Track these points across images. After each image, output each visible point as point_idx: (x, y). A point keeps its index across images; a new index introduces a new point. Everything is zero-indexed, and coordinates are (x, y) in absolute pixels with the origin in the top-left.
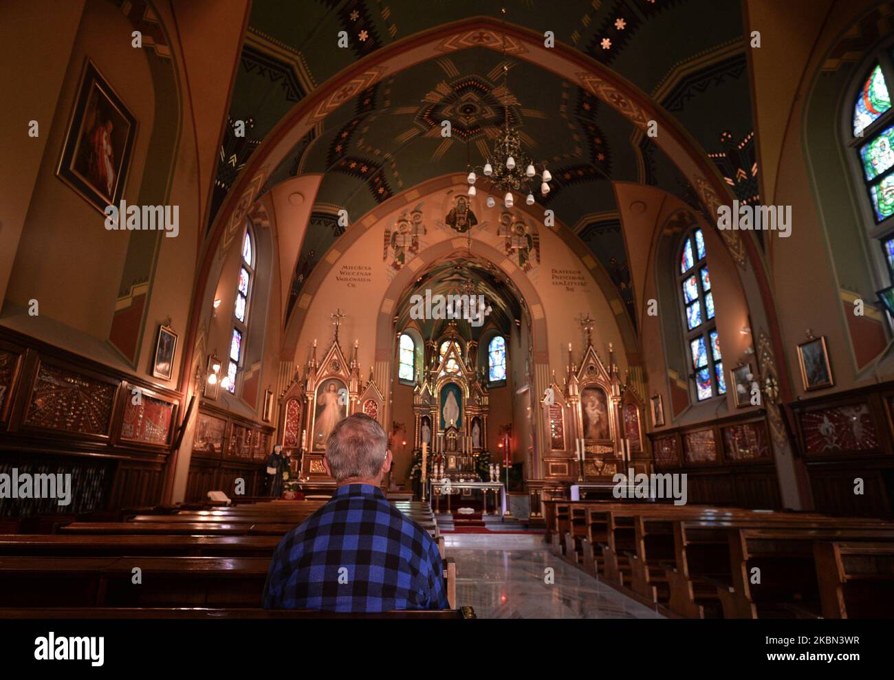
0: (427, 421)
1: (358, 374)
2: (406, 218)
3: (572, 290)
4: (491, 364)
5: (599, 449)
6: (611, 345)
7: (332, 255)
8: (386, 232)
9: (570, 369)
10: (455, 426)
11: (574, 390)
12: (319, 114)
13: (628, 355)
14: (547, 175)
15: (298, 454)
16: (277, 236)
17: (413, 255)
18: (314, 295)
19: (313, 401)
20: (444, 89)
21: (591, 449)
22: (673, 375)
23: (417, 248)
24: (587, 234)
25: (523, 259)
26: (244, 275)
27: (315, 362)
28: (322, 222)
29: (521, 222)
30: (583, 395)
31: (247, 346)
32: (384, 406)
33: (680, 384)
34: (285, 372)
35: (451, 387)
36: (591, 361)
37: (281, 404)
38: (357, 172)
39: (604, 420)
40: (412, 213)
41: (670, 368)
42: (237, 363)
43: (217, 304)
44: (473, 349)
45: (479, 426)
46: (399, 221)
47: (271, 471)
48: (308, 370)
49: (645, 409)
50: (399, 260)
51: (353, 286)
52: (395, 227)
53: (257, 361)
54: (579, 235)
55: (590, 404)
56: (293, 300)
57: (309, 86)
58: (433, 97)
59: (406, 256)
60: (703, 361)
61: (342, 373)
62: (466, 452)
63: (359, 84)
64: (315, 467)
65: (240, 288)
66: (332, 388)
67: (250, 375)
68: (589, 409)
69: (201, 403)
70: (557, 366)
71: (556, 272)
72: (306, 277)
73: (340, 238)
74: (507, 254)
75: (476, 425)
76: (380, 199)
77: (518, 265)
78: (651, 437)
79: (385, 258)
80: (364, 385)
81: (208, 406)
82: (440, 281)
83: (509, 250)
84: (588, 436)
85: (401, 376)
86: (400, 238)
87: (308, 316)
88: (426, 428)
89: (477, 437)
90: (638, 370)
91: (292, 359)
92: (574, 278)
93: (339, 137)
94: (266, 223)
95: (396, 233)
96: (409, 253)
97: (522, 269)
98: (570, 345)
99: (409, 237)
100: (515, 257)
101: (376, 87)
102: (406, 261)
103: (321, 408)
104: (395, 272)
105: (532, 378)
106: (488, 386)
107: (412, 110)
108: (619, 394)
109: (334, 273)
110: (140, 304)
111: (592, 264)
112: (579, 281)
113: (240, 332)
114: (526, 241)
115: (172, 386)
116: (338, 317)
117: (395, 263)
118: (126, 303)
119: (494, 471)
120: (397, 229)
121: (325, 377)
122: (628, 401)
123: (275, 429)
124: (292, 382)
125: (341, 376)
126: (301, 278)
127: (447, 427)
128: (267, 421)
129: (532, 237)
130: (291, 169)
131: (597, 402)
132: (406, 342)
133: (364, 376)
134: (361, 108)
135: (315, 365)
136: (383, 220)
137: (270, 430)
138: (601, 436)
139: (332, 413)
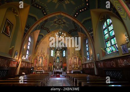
4: (63, 54)
5: (75, 66)
7: (42, 40)
8: (49, 37)
10: (58, 62)
11: (73, 58)
12: (39, 23)
13: (80, 54)
14: (65, 34)
15: (36, 67)
16: (34, 38)
18: (39, 45)
19: (38, 60)
20: (56, 19)
22: (85, 57)
26: (29, 43)
28: (40, 36)
31: (29, 52)
32: (48, 60)
33: (86, 58)
34: (35, 56)
35: (58, 57)
36: (75, 55)
37: (34, 60)
38: (45, 29)
39: (76, 62)
40: (53, 35)
43: (24, 48)
44: (61, 52)
47: (32, 69)
48: (38, 55)
49: (82, 61)
51: (44, 44)
56: (36, 46)
57: (38, 19)
58: (55, 20)
60: (88, 55)
61: (42, 56)
63: (44, 19)
64: (38, 68)
65: (29, 45)
66: (41, 58)
67: (29, 56)
68: (74, 61)
69: (21, 61)
70: (71, 55)
73: (43, 38)
76: (48, 33)
78: (82, 64)
81: (23, 61)
84: (74, 64)
85: (51, 56)
87: (38, 49)
88: (54, 63)
89: (61, 64)
90: (81, 56)
91: (36, 54)
93: (42, 25)
94: (32, 36)
98: (72, 52)
101: (47, 19)
103: (39, 61)
105: (68, 57)
106: (63, 57)
107: (52, 22)
109: (42, 42)
110: (13, 49)
115: (17, 59)
116: (42, 48)
118: (11, 49)
119: (62, 69)
121: (40, 56)
122: (79, 60)
126: (37, 43)
128: (32, 62)
130: (36, 29)
131: (76, 60)
132: (52, 51)
133: (45, 56)
134: (45, 22)
136: (49, 35)
137: (32, 64)
138: (76, 64)
139: (41, 61)
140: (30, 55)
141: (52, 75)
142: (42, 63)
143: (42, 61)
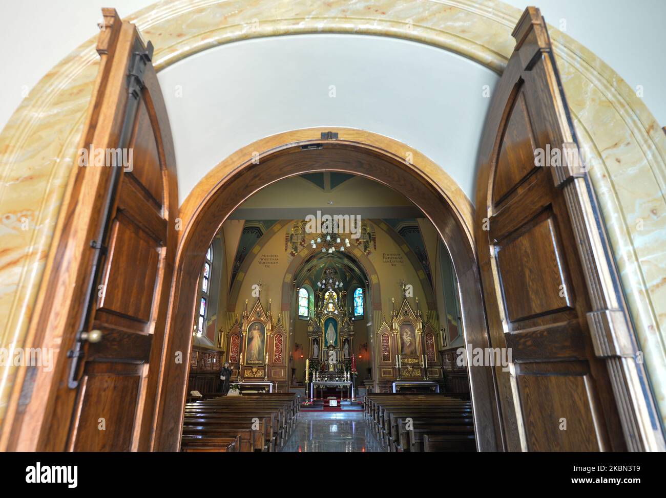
0: (316, 341)
1: (271, 319)
2: (298, 225)
3: (395, 265)
4: (355, 305)
5: (410, 361)
6: (417, 299)
7: (256, 249)
8: (287, 234)
9: (393, 313)
10: (334, 345)
11: (396, 326)
13: (428, 304)
15: (237, 366)
16: (225, 242)
17: (302, 247)
18: (246, 273)
19: (246, 335)
21: (405, 361)
22: (450, 317)
23: (305, 243)
24: (403, 232)
25: (366, 248)
26: (207, 266)
27: (247, 313)
28: (250, 232)
29: (365, 226)
30: (401, 328)
31: (209, 306)
32: (286, 337)
33: (454, 323)
34: (230, 318)
36: (406, 308)
37: (228, 337)
39: (413, 343)
40: (302, 222)
41: (448, 313)
42: (203, 316)
44: (344, 296)
45: (348, 344)
46: (294, 227)
47: (223, 378)
48: (243, 317)
49: (437, 336)
50: (294, 251)
51: (268, 266)
52: (292, 231)
53: (214, 314)
54: (399, 232)
55: (405, 334)
56: (234, 276)
59: (298, 248)
61: (262, 318)
62: (340, 361)
64: (247, 374)
65: (205, 275)
66: (257, 327)
67: (211, 323)
68: (404, 337)
70: (386, 311)
71: (386, 255)
72: (241, 262)
73: (260, 239)
74: (357, 244)
75: (346, 343)
77: (363, 250)
78: (441, 353)
79: (286, 250)
80: (275, 325)
82: (321, 258)
83: (358, 242)
84: (403, 353)
85: (300, 314)
86: (295, 238)
87: (243, 286)
88: (316, 346)
89: (347, 352)
90: (434, 313)
91: (234, 311)
92: (396, 258)
94: (219, 236)
95: (292, 235)
96: (300, 246)
97: (366, 253)
98: (393, 299)
99: (300, 237)
100: (362, 247)
102: (298, 251)
103: (250, 340)
104: (292, 257)
105: (373, 319)
106: (353, 319)
108: (421, 328)
109: (257, 259)
111: (407, 250)
112: (400, 260)
113: (205, 299)
114: (368, 237)
117: (292, 252)
119: (347, 375)
120: (293, 232)
121: (254, 320)
122: (428, 332)
123: (224, 352)
124: (234, 324)
125: (262, 321)
126: (238, 263)
127: (328, 345)
128: (220, 348)
129: (372, 234)
131: (409, 333)
132: (303, 293)
133: (275, 320)
135: (247, 314)
136: (285, 227)
137: (221, 353)
138: (412, 353)
139: (256, 342)
140: (214, 318)
141: (307, 403)
142: (260, 352)
143: (263, 341)
